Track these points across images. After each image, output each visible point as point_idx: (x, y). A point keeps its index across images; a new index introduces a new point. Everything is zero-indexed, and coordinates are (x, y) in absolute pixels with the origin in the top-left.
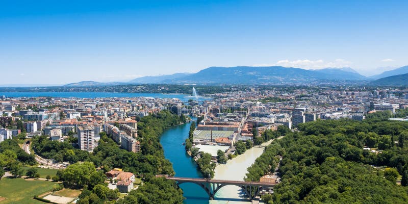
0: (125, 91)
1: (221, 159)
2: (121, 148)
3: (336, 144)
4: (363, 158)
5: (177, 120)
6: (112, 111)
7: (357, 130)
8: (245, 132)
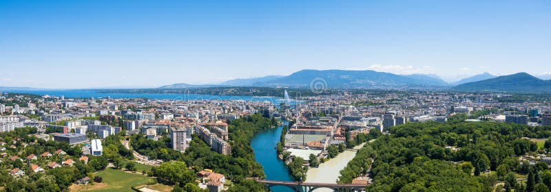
0: (217, 94)
1: (313, 163)
2: (212, 150)
3: (423, 145)
4: (445, 156)
5: (268, 123)
6: (204, 114)
7: (441, 131)
8: (337, 136)
